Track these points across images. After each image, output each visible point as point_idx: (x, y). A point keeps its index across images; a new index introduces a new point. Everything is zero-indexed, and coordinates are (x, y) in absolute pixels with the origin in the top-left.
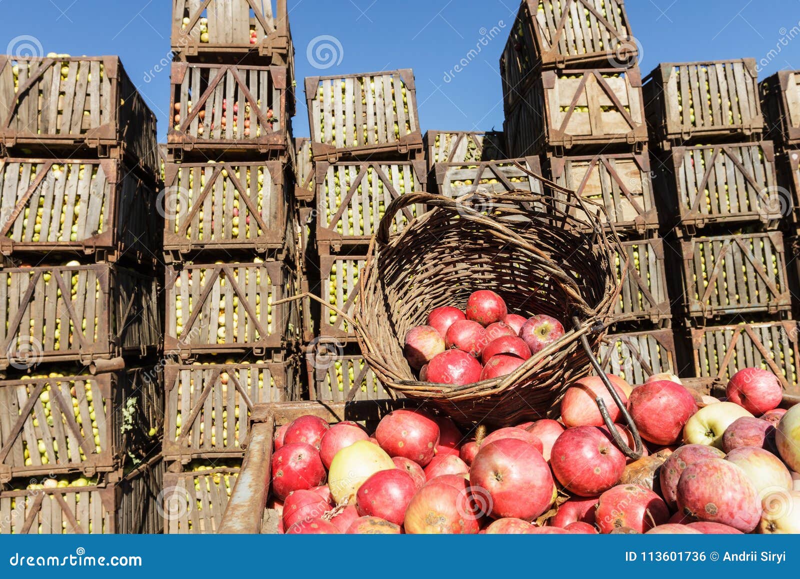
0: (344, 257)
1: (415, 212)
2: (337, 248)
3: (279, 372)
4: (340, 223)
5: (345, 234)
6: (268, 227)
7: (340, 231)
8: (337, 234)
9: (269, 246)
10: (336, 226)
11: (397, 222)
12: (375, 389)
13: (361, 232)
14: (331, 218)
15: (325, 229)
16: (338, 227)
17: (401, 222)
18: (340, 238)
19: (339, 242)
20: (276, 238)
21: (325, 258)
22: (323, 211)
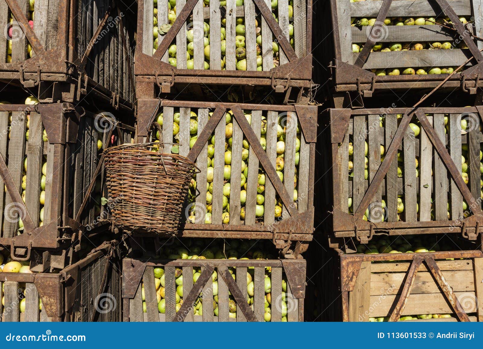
0: (176, 103)
1: (292, 37)
2: (166, 88)
3: (50, 290)
4: (173, 48)
5: (180, 66)
6: (44, 45)
7: (173, 61)
8: (169, 65)
9: (44, 77)
10: (167, 54)
11: (264, 52)
12: (216, 311)
13: (206, 64)
14: (160, 40)
15: (148, 57)
16: (170, 56)
17: (269, 51)
18: (171, 72)
19: (170, 78)
20: (56, 62)
21: (145, 103)
22: (148, 30)
